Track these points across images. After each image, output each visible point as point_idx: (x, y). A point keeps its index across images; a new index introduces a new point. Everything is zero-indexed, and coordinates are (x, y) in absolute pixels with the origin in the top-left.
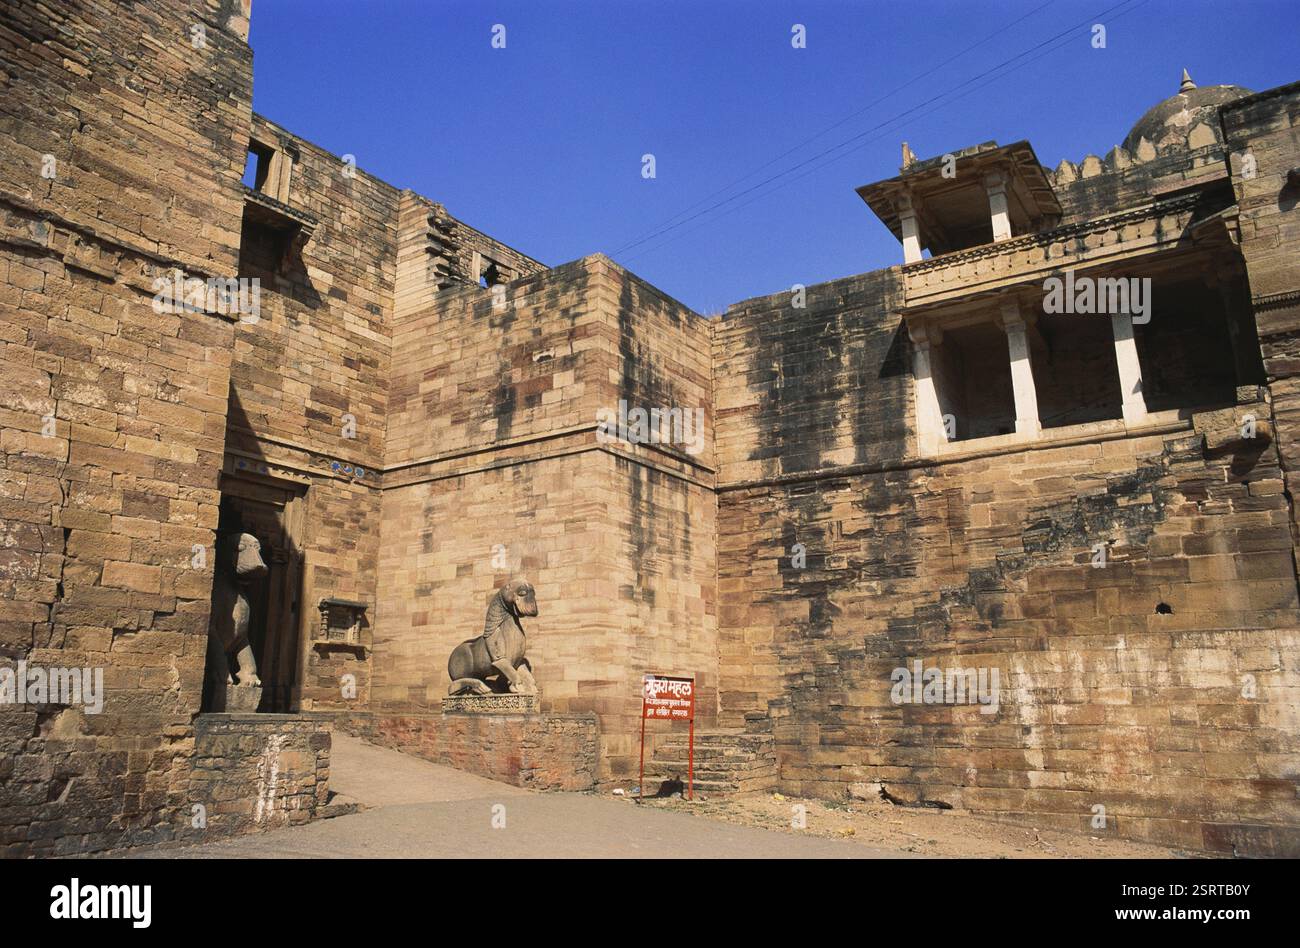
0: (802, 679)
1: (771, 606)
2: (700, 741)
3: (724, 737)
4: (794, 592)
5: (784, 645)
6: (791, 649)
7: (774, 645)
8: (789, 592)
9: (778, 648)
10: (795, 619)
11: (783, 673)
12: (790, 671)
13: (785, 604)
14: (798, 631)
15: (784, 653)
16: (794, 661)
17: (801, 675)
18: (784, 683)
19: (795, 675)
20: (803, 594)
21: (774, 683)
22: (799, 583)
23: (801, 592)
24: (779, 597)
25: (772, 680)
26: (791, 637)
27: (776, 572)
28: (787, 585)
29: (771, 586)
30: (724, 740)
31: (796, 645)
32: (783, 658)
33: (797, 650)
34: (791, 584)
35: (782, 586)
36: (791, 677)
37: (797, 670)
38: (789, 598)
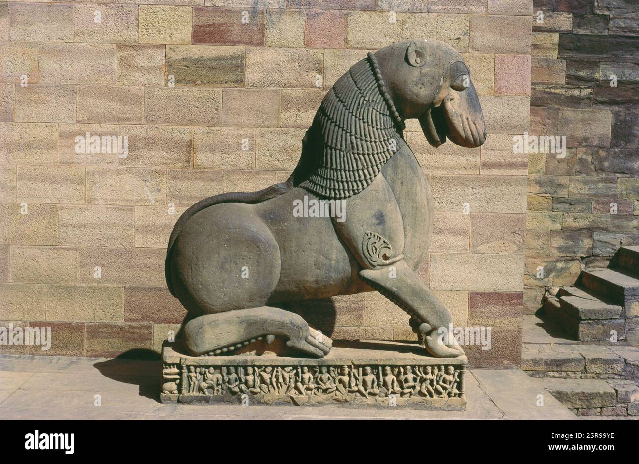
0: (591, 236)
1: (544, 113)
2: (542, 368)
3: (594, 361)
4: (586, 92)
5: (564, 180)
6: (575, 187)
7: (544, 178)
8: (576, 93)
9: (552, 184)
10: (586, 139)
11: (558, 226)
12: (570, 222)
13: (568, 112)
14: (590, 159)
15: (563, 193)
16: (579, 207)
17: (590, 230)
18: (558, 242)
19: (580, 230)
20: (599, 99)
21: (540, 242)
22: (597, 80)
23: (596, 94)
24: (558, 98)
25: (539, 237)
26: (578, 167)
27: (555, 55)
28: (574, 80)
29: (545, 79)
30: (594, 368)
31: (586, 183)
32: (559, 200)
33: (585, 190)
34: (580, 79)
35: (563, 81)
36: (572, 234)
37: (582, 223)
38: (575, 102)
